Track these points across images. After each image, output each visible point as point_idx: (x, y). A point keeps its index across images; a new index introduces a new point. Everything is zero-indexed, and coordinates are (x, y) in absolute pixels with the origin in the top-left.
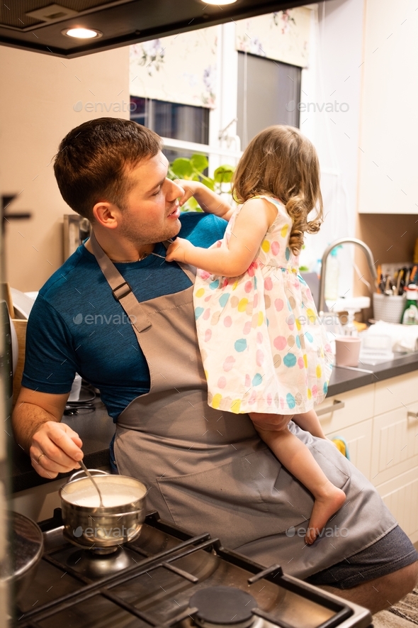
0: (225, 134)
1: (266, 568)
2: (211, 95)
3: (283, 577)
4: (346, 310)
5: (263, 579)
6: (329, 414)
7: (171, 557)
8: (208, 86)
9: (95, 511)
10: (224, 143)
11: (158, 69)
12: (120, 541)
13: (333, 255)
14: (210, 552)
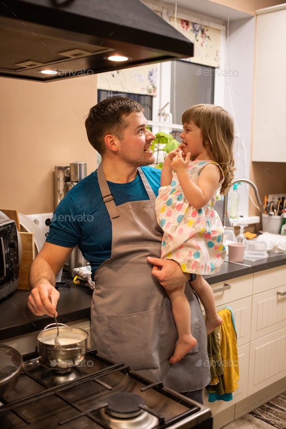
0: (163, 112)
1: (153, 383)
3: (163, 389)
4: (239, 225)
5: (151, 389)
6: (221, 292)
7: (99, 375)
8: (151, 82)
9: (55, 347)
10: (162, 118)
11: (118, 73)
13: (234, 189)
14: (125, 374)
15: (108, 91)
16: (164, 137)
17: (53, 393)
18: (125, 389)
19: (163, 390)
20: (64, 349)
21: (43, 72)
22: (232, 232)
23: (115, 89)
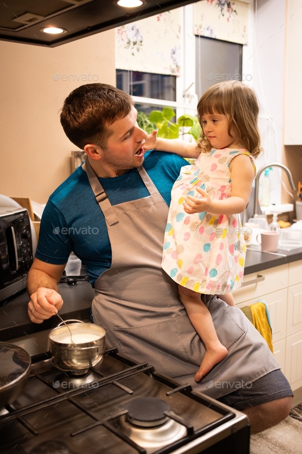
0: (187, 93)
2: (177, 66)
3: (192, 392)
4: (272, 214)
5: (178, 392)
6: (254, 284)
7: (119, 377)
8: (175, 61)
9: (69, 346)
10: (187, 99)
11: (138, 50)
12: (87, 366)
13: (265, 174)
14: (148, 375)
15: (127, 71)
16: (189, 119)
17: (66, 398)
18: (149, 393)
19: (192, 394)
20: (79, 348)
22: (265, 220)
23: (135, 69)
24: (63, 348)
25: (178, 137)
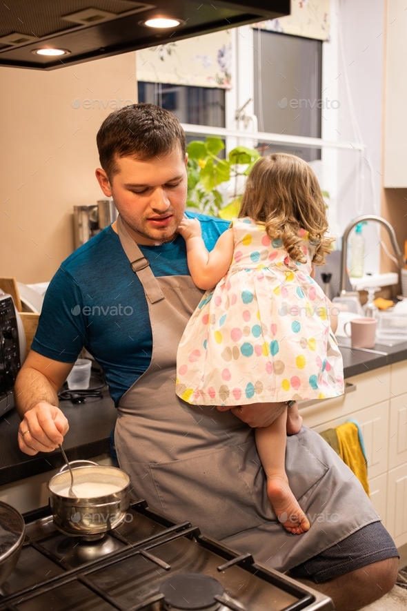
0: (242, 114)
2: (227, 75)
3: (254, 565)
4: (366, 290)
7: (150, 545)
8: (223, 66)
9: (78, 501)
10: (242, 123)
11: (169, 52)
12: (104, 529)
13: (357, 231)
15: (153, 83)
16: (244, 153)
17: (75, 578)
18: (193, 565)
19: (254, 568)
20: (91, 505)
21: (40, 52)
22: (355, 299)
23: (165, 80)
24: (69, 504)
25: (229, 179)
